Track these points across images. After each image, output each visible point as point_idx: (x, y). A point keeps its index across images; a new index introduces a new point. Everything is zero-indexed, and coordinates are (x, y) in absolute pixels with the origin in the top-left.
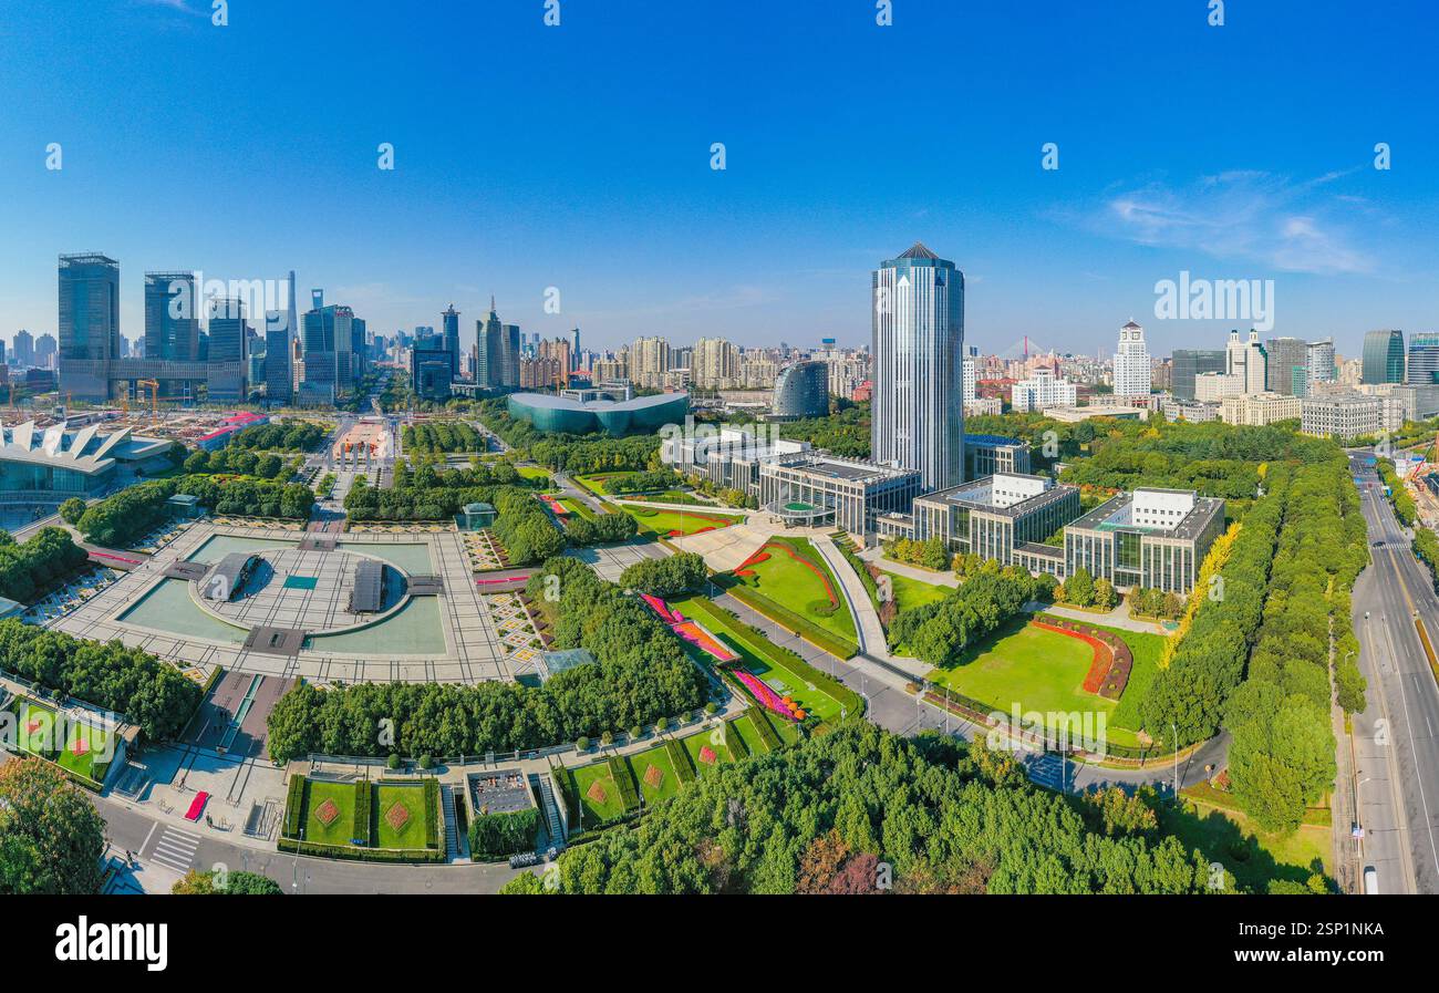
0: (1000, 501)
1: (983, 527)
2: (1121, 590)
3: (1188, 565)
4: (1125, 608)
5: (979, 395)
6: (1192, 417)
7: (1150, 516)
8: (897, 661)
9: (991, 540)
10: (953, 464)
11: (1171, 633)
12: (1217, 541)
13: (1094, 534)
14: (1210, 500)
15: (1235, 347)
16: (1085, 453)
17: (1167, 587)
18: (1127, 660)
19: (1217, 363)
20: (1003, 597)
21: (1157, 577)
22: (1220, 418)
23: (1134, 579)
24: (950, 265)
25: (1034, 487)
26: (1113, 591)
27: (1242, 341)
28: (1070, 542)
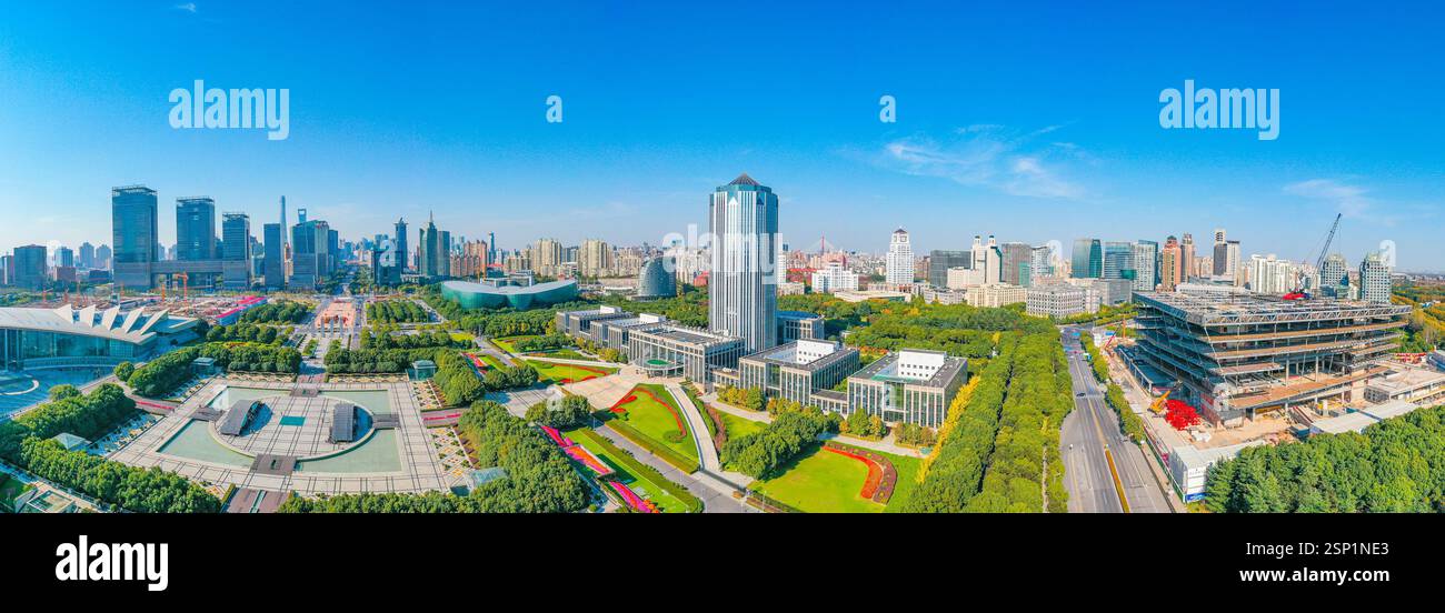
0: (802, 359)
1: (789, 378)
2: (889, 424)
3: (939, 406)
4: (892, 437)
5: (789, 279)
6: (944, 300)
7: (912, 370)
8: (726, 475)
9: (795, 388)
10: (769, 331)
11: (925, 457)
12: (961, 389)
13: (869, 383)
14: (957, 359)
15: (978, 249)
16: (864, 324)
17: (924, 422)
18: (893, 476)
19: (963, 261)
20: (803, 429)
21: (916, 415)
22: (965, 301)
23: (899, 416)
24: (768, 190)
25: (826, 348)
26: (882, 424)
27: (983, 244)
28: (852, 389)
